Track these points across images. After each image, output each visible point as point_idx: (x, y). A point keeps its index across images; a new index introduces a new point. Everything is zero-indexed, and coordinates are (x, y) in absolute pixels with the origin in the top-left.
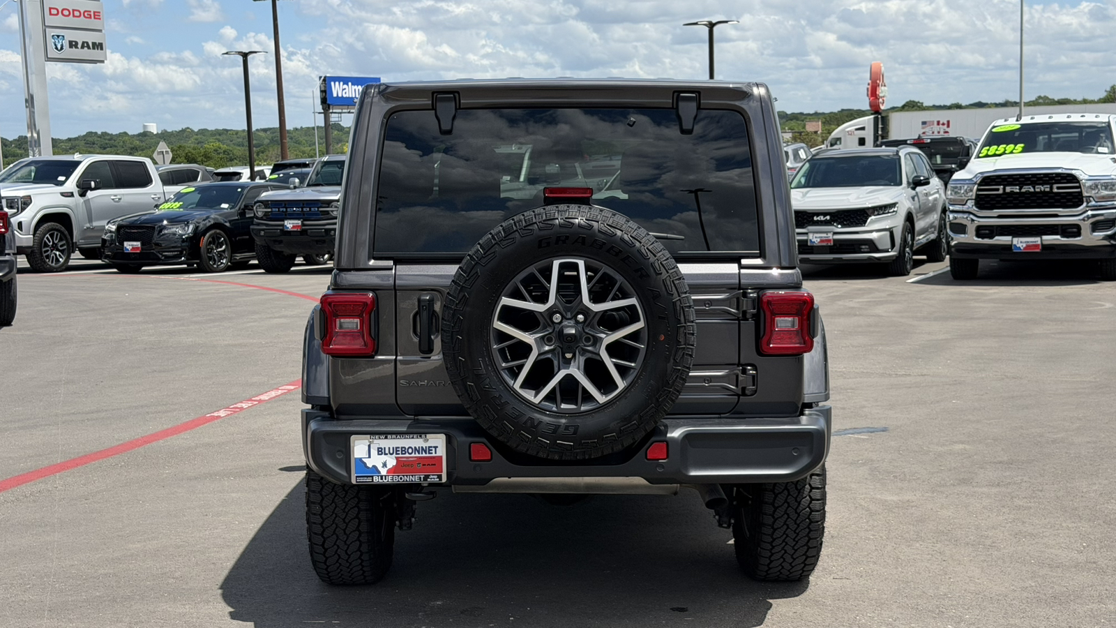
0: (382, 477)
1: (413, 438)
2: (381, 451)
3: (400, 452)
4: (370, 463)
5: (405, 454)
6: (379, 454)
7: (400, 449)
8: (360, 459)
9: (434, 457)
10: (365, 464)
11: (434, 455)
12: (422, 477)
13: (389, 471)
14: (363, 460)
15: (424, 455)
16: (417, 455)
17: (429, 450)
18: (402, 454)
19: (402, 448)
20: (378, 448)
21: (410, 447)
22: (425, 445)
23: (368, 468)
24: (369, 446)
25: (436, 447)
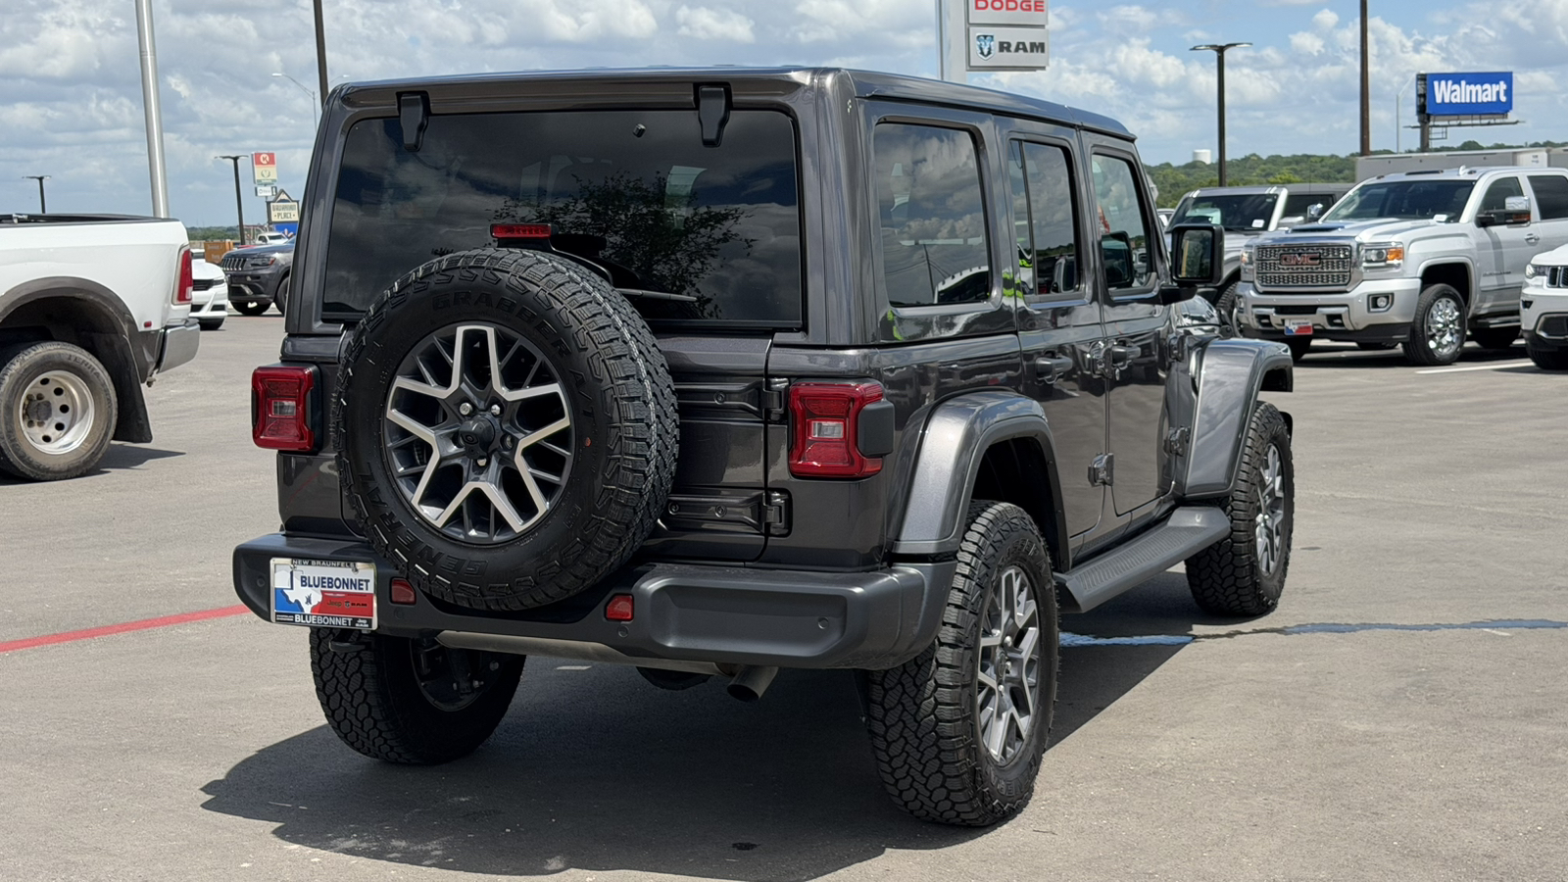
0: (304, 616)
1: (340, 566)
2: (304, 581)
3: (326, 585)
4: (292, 596)
5: (332, 587)
6: (302, 585)
7: (326, 581)
8: (282, 590)
9: (365, 595)
10: (287, 597)
11: (364, 591)
12: (350, 620)
13: (313, 609)
14: (285, 591)
15: (353, 590)
16: (345, 590)
17: (360, 584)
18: (329, 587)
19: (329, 579)
20: (302, 577)
21: (338, 579)
22: (355, 577)
23: (290, 602)
24: (292, 573)
25: (367, 581)
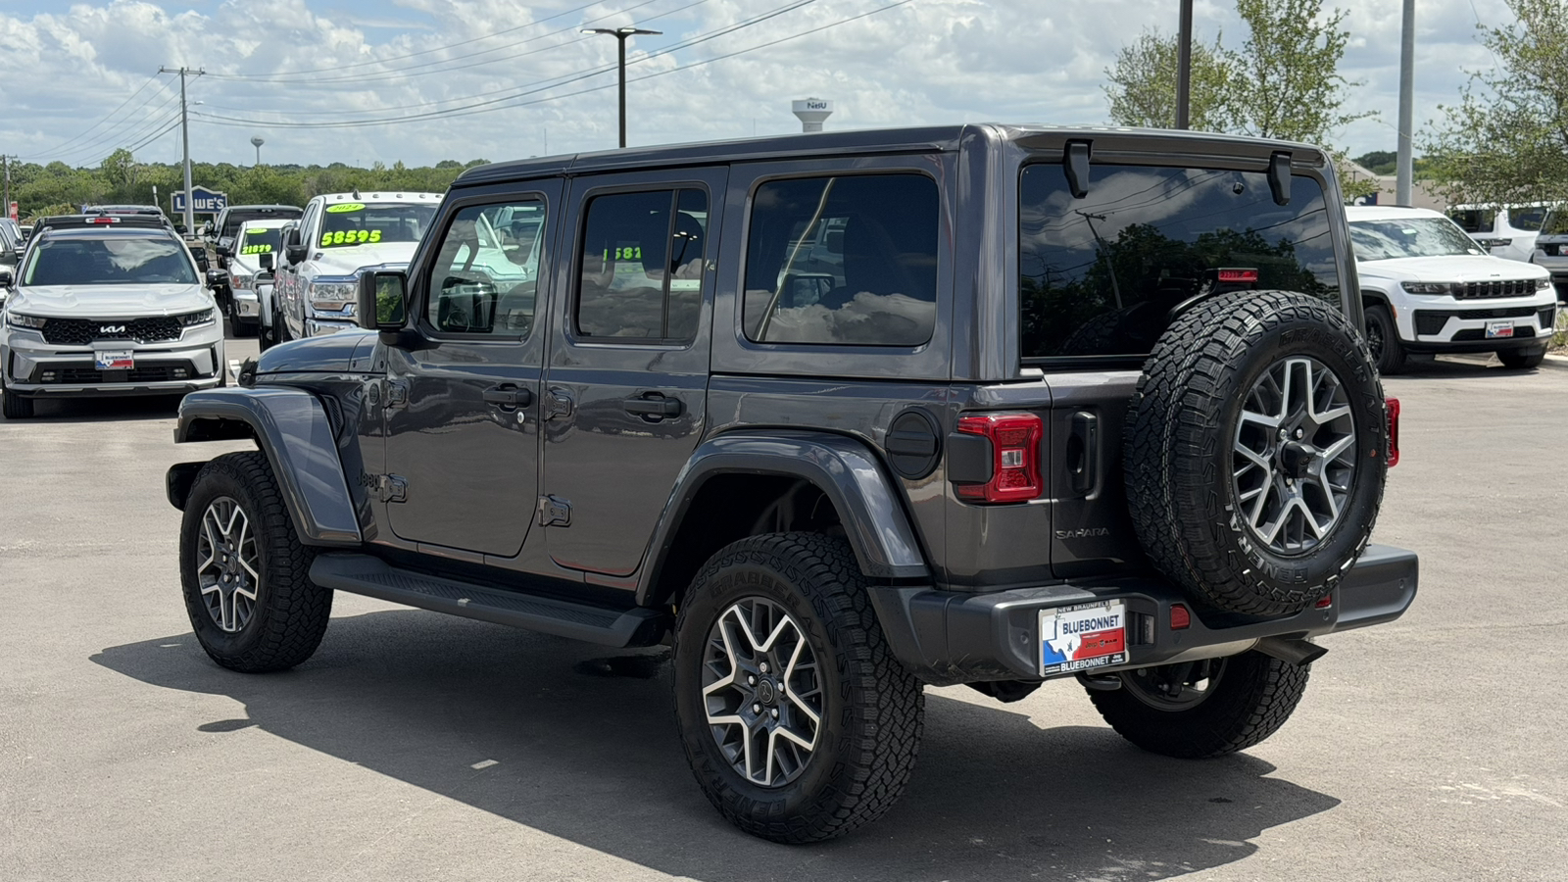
0: (1069, 663)
1: (1096, 607)
2: (1066, 629)
3: (1084, 628)
4: (1057, 646)
5: (1089, 629)
6: (1064, 633)
7: (1084, 624)
8: (1048, 642)
9: (1115, 631)
10: (1051, 647)
11: (1116, 627)
12: (1107, 658)
13: (1075, 655)
14: (1050, 642)
15: (1107, 628)
16: (1100, 629)
17: (1112, 621)
18: (1087, 629)
19: (1086, 621)
20: (1064, 625)
21: (1094, 620)
22: (1107, 615)
23: (1054, 653)
24: (1056, 623)
25: (1117, 617)
